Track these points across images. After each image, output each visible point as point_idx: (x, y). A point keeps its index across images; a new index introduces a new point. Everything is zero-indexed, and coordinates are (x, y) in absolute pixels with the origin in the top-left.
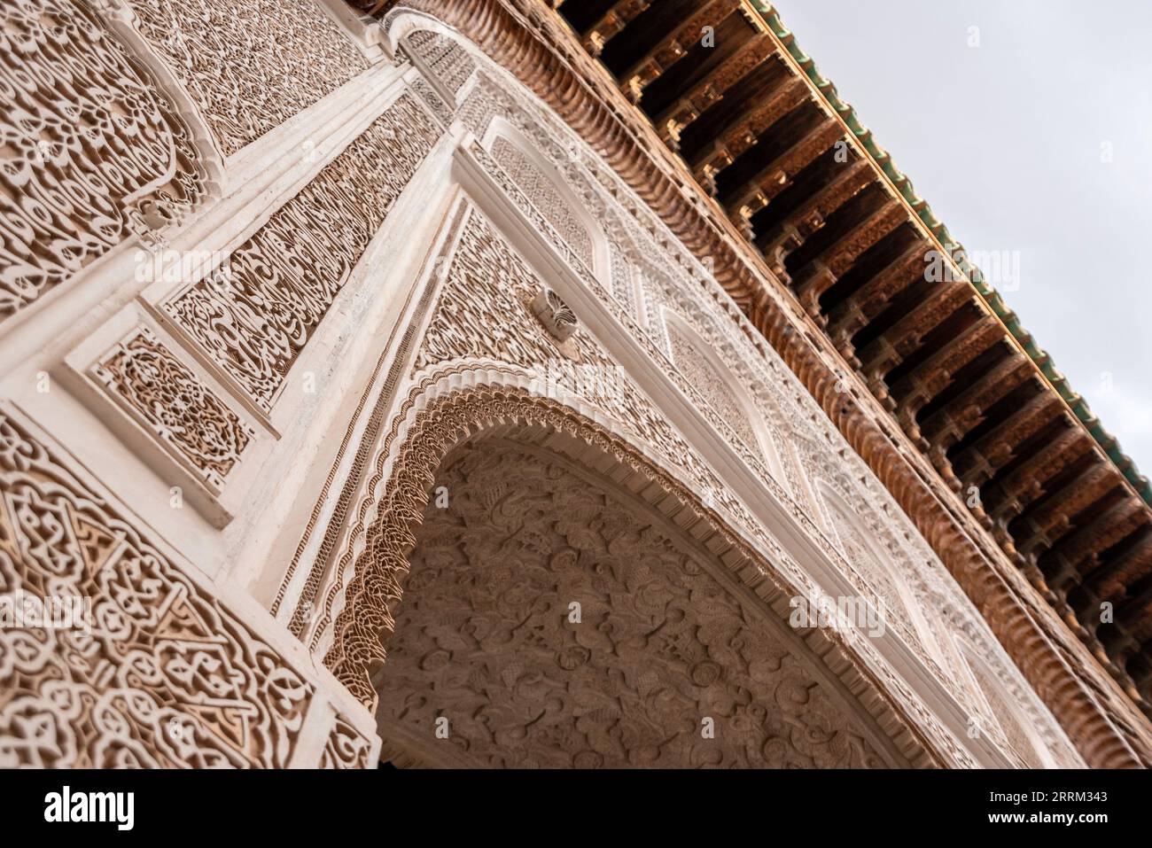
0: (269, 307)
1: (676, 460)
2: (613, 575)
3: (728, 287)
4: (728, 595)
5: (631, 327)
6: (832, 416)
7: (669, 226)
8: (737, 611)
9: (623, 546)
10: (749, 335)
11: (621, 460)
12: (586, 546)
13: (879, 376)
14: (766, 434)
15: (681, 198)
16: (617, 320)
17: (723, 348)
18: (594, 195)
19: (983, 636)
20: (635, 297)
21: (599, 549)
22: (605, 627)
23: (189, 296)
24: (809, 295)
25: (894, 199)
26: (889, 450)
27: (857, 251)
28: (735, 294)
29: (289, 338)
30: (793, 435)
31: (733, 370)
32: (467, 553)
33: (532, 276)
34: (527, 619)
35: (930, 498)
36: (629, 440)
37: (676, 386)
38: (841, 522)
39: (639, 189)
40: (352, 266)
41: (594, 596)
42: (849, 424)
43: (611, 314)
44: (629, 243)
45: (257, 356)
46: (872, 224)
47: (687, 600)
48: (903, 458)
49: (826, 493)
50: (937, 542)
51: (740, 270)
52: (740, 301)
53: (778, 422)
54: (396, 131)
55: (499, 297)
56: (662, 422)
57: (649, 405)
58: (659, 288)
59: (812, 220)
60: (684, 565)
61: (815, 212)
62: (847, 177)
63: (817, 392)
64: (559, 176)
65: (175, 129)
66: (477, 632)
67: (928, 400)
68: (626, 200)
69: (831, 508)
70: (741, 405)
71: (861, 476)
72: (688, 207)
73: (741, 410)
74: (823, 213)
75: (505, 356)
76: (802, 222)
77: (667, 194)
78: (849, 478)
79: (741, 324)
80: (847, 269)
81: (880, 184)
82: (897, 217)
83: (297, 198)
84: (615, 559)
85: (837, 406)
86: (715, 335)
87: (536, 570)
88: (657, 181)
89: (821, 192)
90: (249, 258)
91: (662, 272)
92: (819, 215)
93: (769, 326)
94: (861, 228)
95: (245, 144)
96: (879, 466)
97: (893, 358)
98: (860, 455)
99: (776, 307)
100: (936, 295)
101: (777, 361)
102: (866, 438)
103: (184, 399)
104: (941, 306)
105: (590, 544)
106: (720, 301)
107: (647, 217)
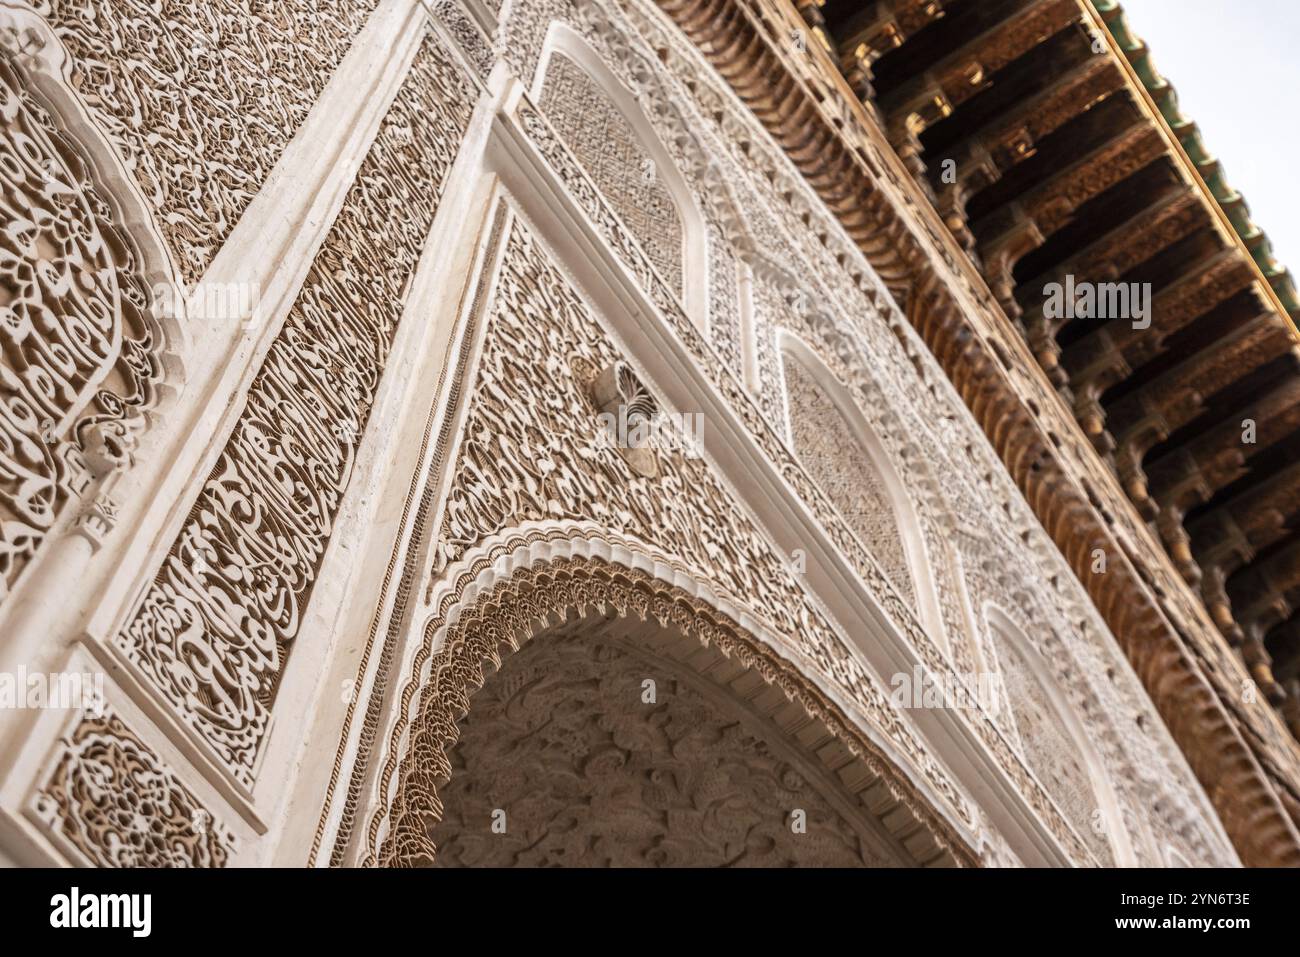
0: (250, 579)
1: (785, 625)
2: (675, 784)
3: (877, 262)
4: (841, 822)
5: (734, 395)
6: (1016, 475)
7: (797, 163)
8: (853, 845)
9: (693, 749)
10: (903, 340)
11: (706, 643)
12: (640, 746)
13: (1093, 394)
14: (917, 536)
15: (820, 120)
16: (713, 387)
17: (864, 389)
18: (691, 141)
19: (1211, 845)
20: (740, 329)
21: (659, 749)
22: (655, 854)
23: (148, 604)
24: (999, 262)
25: (1147, 121)
26: (1099, 533)
27: (1080, 196)
28: (887, 274)
29: (275, 629)
30: (956, 533)
31: (878, 427)
32: (464, 755)
33: (595, 325)
34: (543, 838)
35: (1152, 613)
36: (721, 607)
37: (793, 492)
38: (1015, 670)
39: (756, 105)
40: (356, 447)
41: (645, 812)
42: (1041, 488)
43: (706, 378)
44: (737, 224)
45: (235, 683)
46: (1108, 156)
47: (780, 825)
48: (1117, 546)
49: (998, 623)
50: (1156, 683)
51: (899, 236)
52: (894, 285)
53: (937, 512)
54: (414, 124)
55: (549, 387)
56: (770, 555)
57: (752, 528)
58: (776, 295)
59: (1017, 144)
60: (782, 776)
61: (1022, 131)
62: (1078, 81)
63: (997, 435)
64: (639, 111)
65: (120, 258)
66: (464, 855)
67: (1164, 436)
68: (736, 128)
69: (1003, 646)
70: (883, 485)
71: (1050, 574)
72: (828, 134)
73: (883, 493)
74: (1033, 133)
75: (555, 507)
76: (1001, 146)
77: (798, 114)
78: (1033, 593)
79: (893, 322)
80: (1064, 223)
81: (1126, 94)
82: (1147, 149)
83: (283, 336)
84: (681, 765)
85: (1025, 458)
86: (853, 367)
87: (562, 776)
88: (785, 94)
89: (1032, 101)
90: (222, 491)
91: (783, 270)
92: (1028, 137)
93: (934, 326)
94: (1090, 161)
95: (214, 253)
96: (1080, 558)
97: (1118, 368)
98: (1052, 537)
99: (949, 298)
100: (1193, 273)
101: (941, 385)
102: (1064, 513)
103: (147, 811)
104: (1200, 292)
105: (646, 745)
106: (864, 286)
107: (764, 153)
